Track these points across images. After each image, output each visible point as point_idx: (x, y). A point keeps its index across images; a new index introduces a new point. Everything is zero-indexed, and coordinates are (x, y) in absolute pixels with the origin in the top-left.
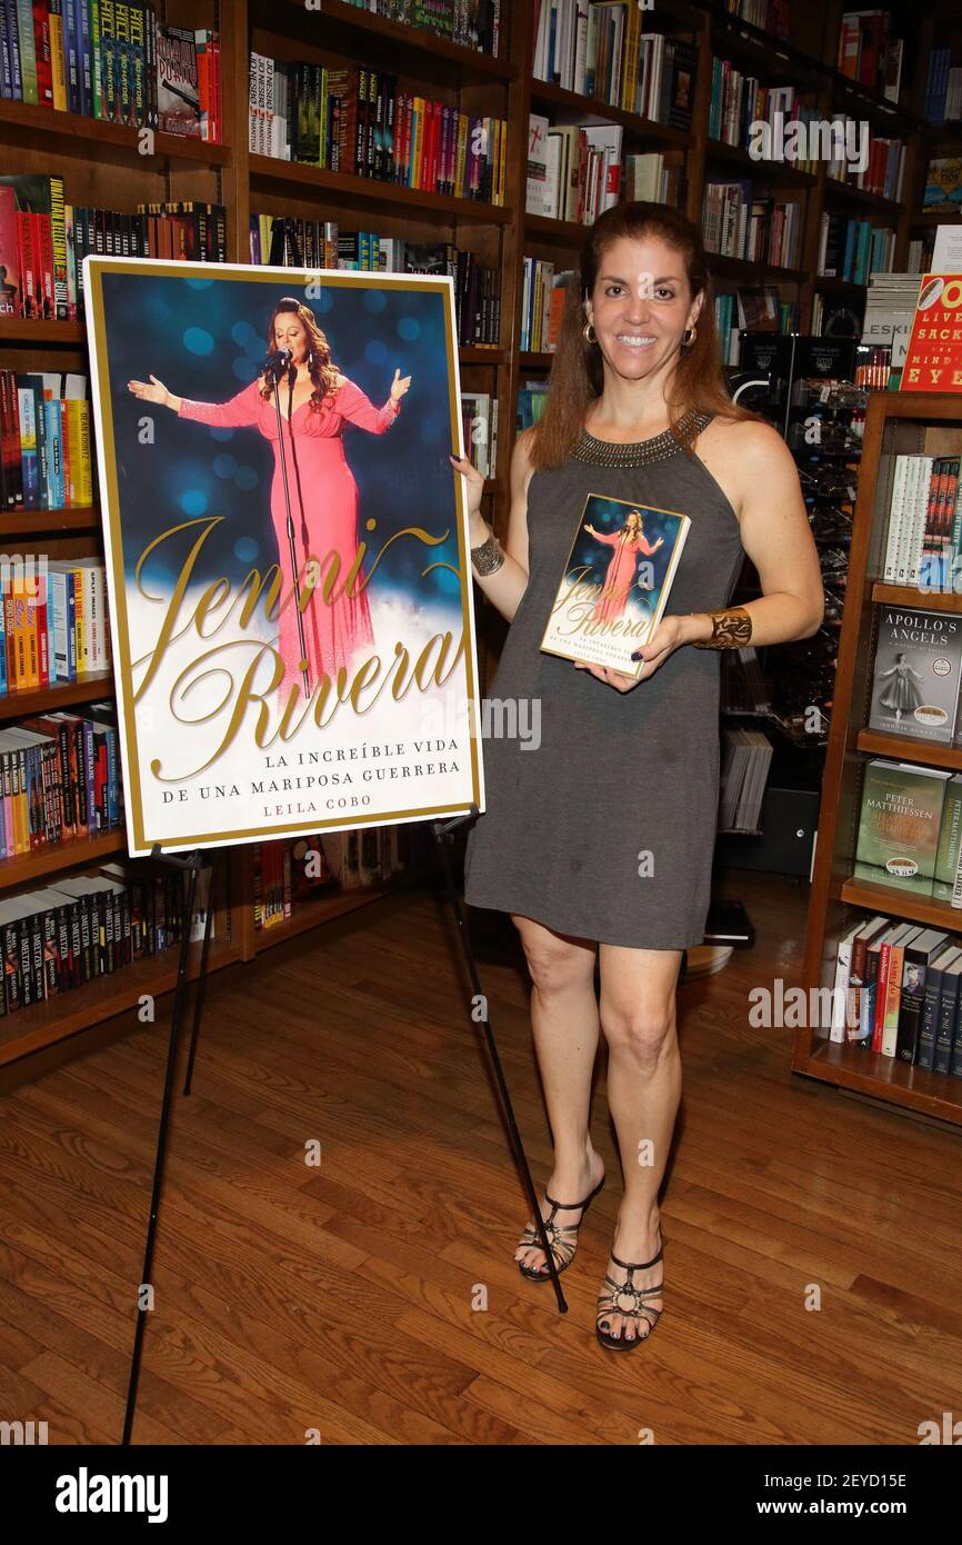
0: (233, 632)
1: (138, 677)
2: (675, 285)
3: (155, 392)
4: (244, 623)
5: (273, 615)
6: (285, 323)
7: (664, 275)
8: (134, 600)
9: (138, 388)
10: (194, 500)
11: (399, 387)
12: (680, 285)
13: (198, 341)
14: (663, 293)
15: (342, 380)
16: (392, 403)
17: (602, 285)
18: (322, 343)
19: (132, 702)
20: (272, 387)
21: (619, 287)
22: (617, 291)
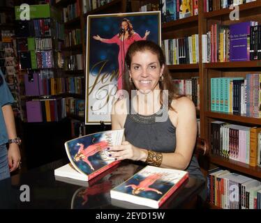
0: (109, 82)
1: (90, 90)
2: (156, 64)
3: (98, 38)
4: (111, 81)
5: (117, 79)
6: (124, 23)
7: (152, 62)
8: (90, 76)
9: (95, 37)
10: (103, 57)
11: (147, 33)
12: (157, 64)
13: (107, 28)
14: (152, 67)
15: (135, 33)
16: (145, 37)
17: (133, 66)
18: (131, 26)
19: (88, 95)
20: (120, 35)
21: (138, 66)
22: (138, 67)
